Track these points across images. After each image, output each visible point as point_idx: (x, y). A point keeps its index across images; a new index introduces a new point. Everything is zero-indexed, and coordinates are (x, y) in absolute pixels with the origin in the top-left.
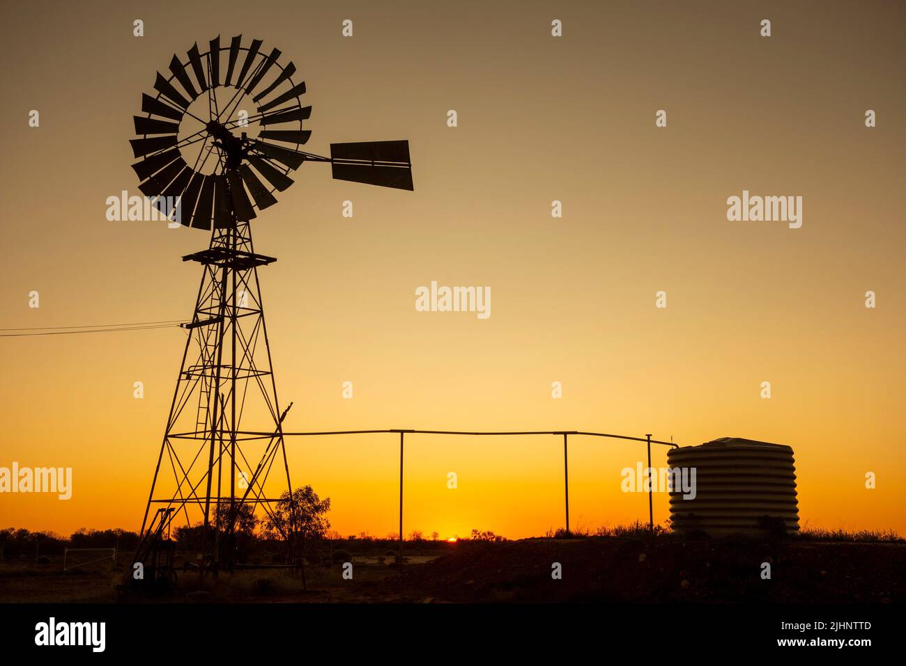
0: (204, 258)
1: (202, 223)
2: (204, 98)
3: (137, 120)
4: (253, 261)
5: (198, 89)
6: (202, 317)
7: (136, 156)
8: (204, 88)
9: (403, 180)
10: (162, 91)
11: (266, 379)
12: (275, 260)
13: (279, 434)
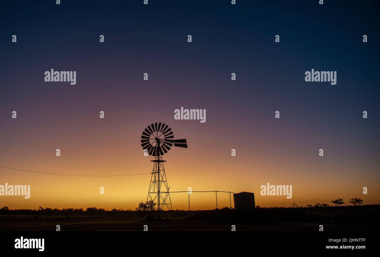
0: (154, 161)
1: (154, 155)
2: (156, 132)
3: (142, 136)
4: (163, 161)
5: (155, 130)
6: (154, 172)
7: (142, 143)
8: (156, 131)
9: (185, 146)
10: (146, 131)
11: (166, 182)
12: (166, 161)
13: (168, 192)
